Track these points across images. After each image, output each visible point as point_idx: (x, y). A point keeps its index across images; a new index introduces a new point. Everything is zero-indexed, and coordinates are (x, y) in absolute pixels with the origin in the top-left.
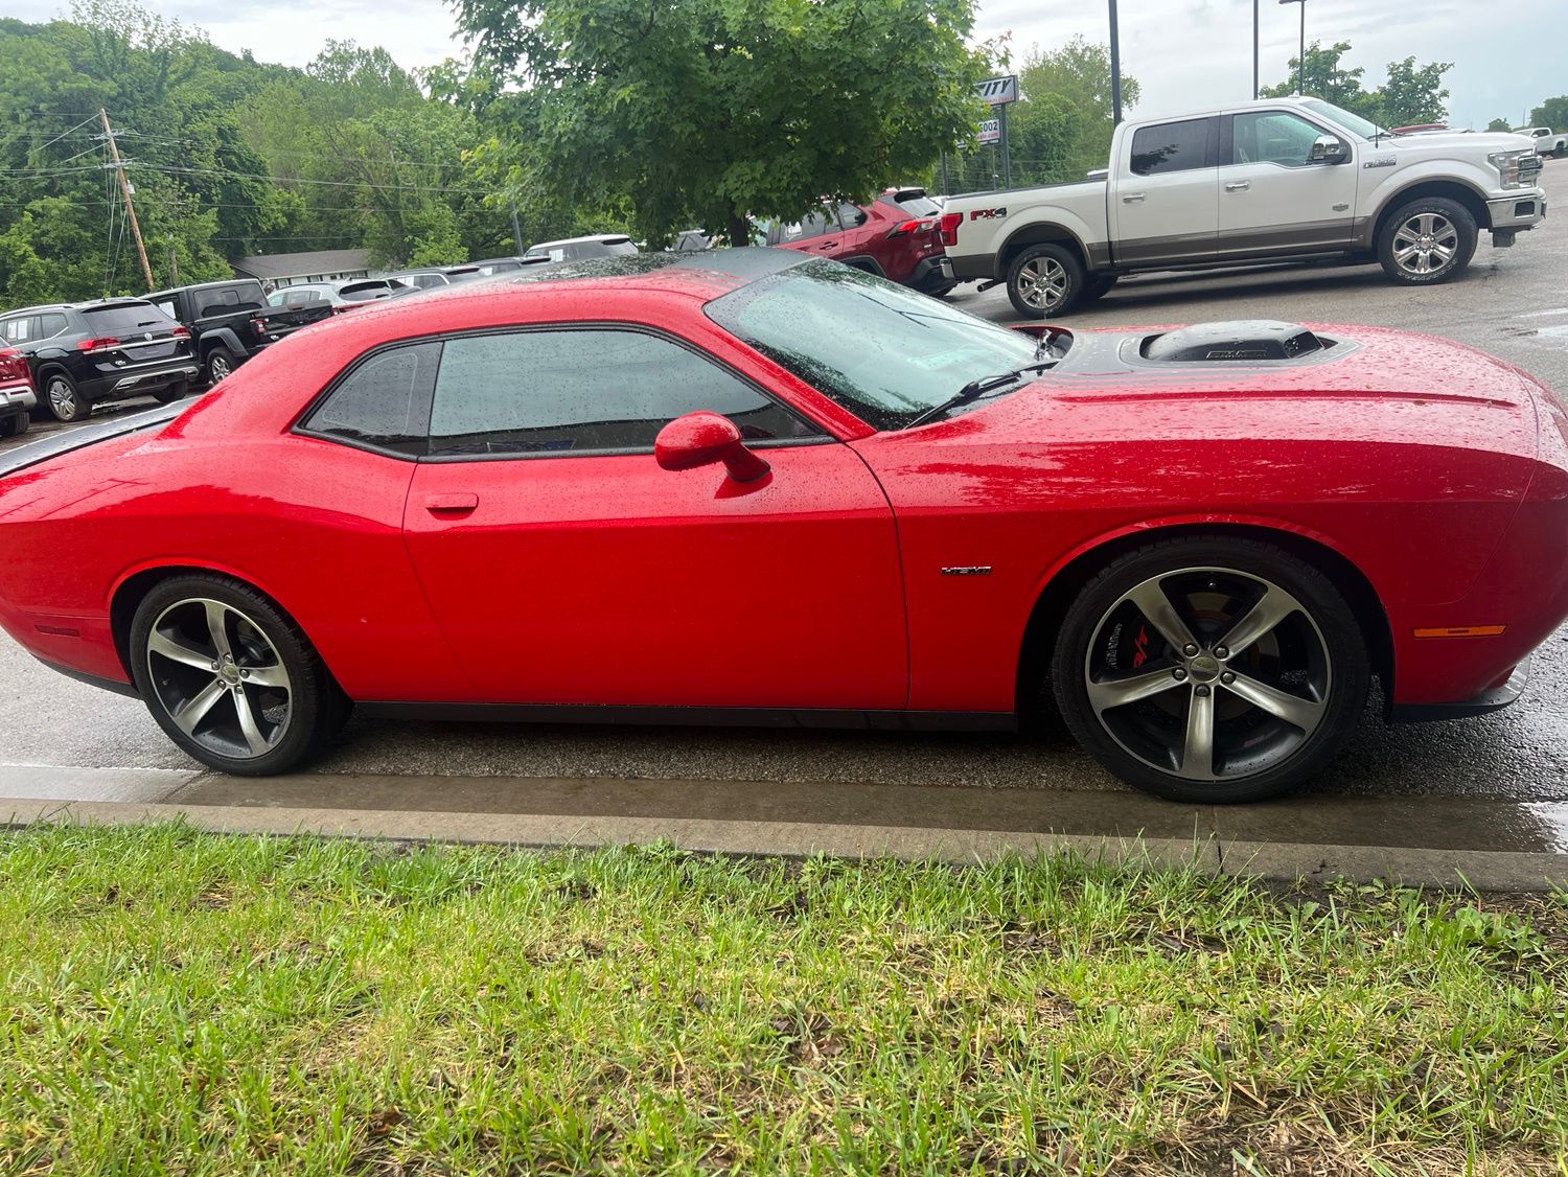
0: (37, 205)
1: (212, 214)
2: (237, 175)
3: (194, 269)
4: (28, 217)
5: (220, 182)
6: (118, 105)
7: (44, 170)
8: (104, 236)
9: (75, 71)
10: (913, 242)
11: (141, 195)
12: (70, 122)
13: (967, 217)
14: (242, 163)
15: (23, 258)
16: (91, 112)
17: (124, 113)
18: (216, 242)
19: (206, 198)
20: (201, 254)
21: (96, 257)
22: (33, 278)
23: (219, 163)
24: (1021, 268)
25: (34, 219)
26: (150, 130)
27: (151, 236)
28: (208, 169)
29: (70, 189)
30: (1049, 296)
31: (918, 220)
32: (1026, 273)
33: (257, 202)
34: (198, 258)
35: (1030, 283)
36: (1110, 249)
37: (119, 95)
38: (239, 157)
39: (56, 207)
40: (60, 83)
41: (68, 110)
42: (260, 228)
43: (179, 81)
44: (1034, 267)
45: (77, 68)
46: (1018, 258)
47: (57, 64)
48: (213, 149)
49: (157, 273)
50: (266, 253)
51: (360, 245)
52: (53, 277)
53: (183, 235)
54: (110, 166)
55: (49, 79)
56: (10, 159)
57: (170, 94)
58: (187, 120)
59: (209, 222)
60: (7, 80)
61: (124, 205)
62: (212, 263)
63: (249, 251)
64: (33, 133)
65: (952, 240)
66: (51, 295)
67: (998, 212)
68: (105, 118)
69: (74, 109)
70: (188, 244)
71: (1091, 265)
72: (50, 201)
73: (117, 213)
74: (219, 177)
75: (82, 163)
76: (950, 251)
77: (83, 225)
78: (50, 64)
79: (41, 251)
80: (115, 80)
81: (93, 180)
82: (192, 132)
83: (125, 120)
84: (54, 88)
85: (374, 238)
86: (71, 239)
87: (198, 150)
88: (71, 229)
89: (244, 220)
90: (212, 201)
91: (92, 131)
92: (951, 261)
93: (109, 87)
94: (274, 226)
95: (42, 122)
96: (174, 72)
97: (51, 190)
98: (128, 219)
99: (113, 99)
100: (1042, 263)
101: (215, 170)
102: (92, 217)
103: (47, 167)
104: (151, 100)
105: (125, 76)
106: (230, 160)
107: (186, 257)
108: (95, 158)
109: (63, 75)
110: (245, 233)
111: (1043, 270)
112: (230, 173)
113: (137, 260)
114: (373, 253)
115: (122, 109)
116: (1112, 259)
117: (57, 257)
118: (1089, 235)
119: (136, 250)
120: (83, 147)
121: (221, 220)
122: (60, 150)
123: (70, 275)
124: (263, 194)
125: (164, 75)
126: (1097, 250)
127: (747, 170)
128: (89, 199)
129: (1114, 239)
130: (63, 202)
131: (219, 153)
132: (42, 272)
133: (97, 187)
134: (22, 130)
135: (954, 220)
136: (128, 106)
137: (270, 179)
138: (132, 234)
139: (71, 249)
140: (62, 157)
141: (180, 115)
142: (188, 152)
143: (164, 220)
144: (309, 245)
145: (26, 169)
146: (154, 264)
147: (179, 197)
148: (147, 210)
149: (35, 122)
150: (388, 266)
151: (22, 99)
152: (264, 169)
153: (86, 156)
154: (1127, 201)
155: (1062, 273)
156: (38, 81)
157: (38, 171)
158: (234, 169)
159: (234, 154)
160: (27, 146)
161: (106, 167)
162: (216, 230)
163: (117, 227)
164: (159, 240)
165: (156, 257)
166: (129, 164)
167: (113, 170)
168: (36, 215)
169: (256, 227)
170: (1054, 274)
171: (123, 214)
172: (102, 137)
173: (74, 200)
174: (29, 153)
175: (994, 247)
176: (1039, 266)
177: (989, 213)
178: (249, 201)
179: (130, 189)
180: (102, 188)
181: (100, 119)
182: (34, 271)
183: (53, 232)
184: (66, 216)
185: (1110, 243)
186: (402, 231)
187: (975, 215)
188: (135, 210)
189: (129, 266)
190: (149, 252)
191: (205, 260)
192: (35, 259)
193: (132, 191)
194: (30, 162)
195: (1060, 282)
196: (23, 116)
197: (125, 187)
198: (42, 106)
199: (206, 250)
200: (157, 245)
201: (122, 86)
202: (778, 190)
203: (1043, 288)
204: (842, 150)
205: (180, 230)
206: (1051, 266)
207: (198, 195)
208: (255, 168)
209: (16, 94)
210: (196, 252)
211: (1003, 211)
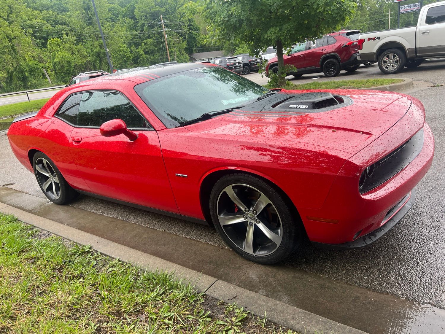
0: (145, 41)
1: (185, 42)
2: (192, 32)
3: (180, 57)
4: (143, 44)
5: (188, 34)
6: (165, 14)
7: (147, 32)
8: (160, 49)
9: (156, 6)
10: (351, 48)
11: (169, 38)
12: (154, 19)
13: (366, 40)
14: (194, 28)
15: (141, 55)
16: (159, 16)
17: (166, 16)
18: (186, 50)
19: (185, 38)
20: (182, 53)
21: (158, 54)
22: (143, 60)
23: (188, 28)
24: (383, 57)
25: (145, 45)
26: (173, 20)
27: (170, 49)
28: (186, 30)
29: (153, 37)
30: (393, 66)
31: (353, 41)
32: (385, 59)
33: (197, 39)
34: (181, 54)
35: (387, 62)
36: (416, 50)
37: (166, 11)
38: (193, 26)
39: (149, 42)
40: (152, 9)
41: (154, 16)
42: (197, 46)
43: (180, 7)
44: (388, 57)
45: (156, 5)
46: (383, 54)
47: (152, 4)
48: (187, 25)
49: (171, 58)
50: (199, 52)
51: (222, 49)
52: (148, 59)
53: (178, 48)
54: (162, 30)
55: (150, 8)
56: (140, 29)
57: (178, 10)
58: (182, 17)
59: (184, 45)
60: (140, 9)
61: (165, 41)
62: (184, 55)
63: (194, 52)
64: (145, 22)
65: (361, 48)
66: (147, 64)
67: (377, 38)
68: (162, 18)
69: (155, 16)
70: (179, 51)
71: (408, 56)
72: (148, 40)
73: (163, 43)
74: (188, 32)
75: (156, 30)
76: (360, 52)
77: (156, 46)
78: (150, 4)
79: (146, 53)
80: (165, 8)
81: (158, 34)
82: (182, 20)
83: (166, 18)
84: (150, 10)
85: (226, 47)
86: (153, 50)
87: (183, 25)
88: (152, 47)
89: (193, 43)
90: (186, 39)
91: (159, 21)
92: (360, 55)
93: (163, 10)
94: (201, 45)
95: (148, 20)
96: (179, 4)
97: (149, 37)
98: (165, 44)
99: (164, 13)
100: (391, 56)
101: (187, 30)
102: (158, 44)
103: (148, 31)
104: (173, 12)
105: (167, 6)
106: (191, 28)
107: (178, 53)
108: (159, 29)
109: (152, 7)
110: (193, 47)
111: (391, 58)
112: (191, 31)
113: (167, 55)
114: (225, 52)
115: (166, 15)
116: (416, 53)
117: (149, 54)
118: (408, 45)
119: (167, 52)
120: (157, 26)
121: (188, 44)
122: (151, 27)
123: (152, 59)
124: (198, 36)
125: (176, 5)
126: (411, 51)
127: (274, 30)
128: (157, 39)
129: (417, 47)
130: (151, 40)
131: (188, 26)
132: (145, 58)
133: (159, 36)
134: (143, 22)
135: (362, 41)
136: (168, 14)
137: (201, 32)
138: (166, 48)
139: (152, 52)
140: (152, 29)
141: (180, 16)
142: (181, 26)
143: (174, 44)
144: (210, 50)
145: (143, 32)
146: (171, 56)
147: (178, 38)
148: (170, 42)
149: (146, 19)
150: (229, 55)
151: (143, 14)
152: (199, 30)
153: (157, 28)
154: (423, 33)
155: (398, 59)
156: (147, 9)
157: (146, 32)
158: (191, 29)
159: (192, 26)
160: (144, 26)
161: (161, 31)
162: (186, 46)
163: (163, 46)
164: (172, 49)
165: (171, 54)
166: (167, 30)
167: (163, 32)
168: (145, 44)
169: (196, 45)
170: (395, 59)
171: (164, 43)
172: (161, 23)
173: (154, 40)
174: (144, 28)
175: (374, 50)
176: (390, 56)
177: (374, 39)
178: (195, 38)
179: (166, 36)
180: (160, 36)
181: (160, 18)
182: (144, 58)
183: (149, 48)
184: (151, 44)
185: (416, 48)
186: (233, 45)
187: (369, 39)
188: (167, 42)
189: (165, 57)
190: (170, 53)
191: (183, 55)
192: (144, 55)
193: (167, 37)
194: (144, 30)
195: (397, 62)
196: (143, 18)
197: (165, 36)
198: (148, 15)
199: (183, 52)
200: (172, 51)
201: (166, 9)
202: (283, 36)
203: (391, 63)
204: (306, 22)
205: (177, 47)
206: (394, 56)
207: (182, 37)
208: (197, 29)
209: (142, 13)
210: (181, 53)
211: (379, 38)
